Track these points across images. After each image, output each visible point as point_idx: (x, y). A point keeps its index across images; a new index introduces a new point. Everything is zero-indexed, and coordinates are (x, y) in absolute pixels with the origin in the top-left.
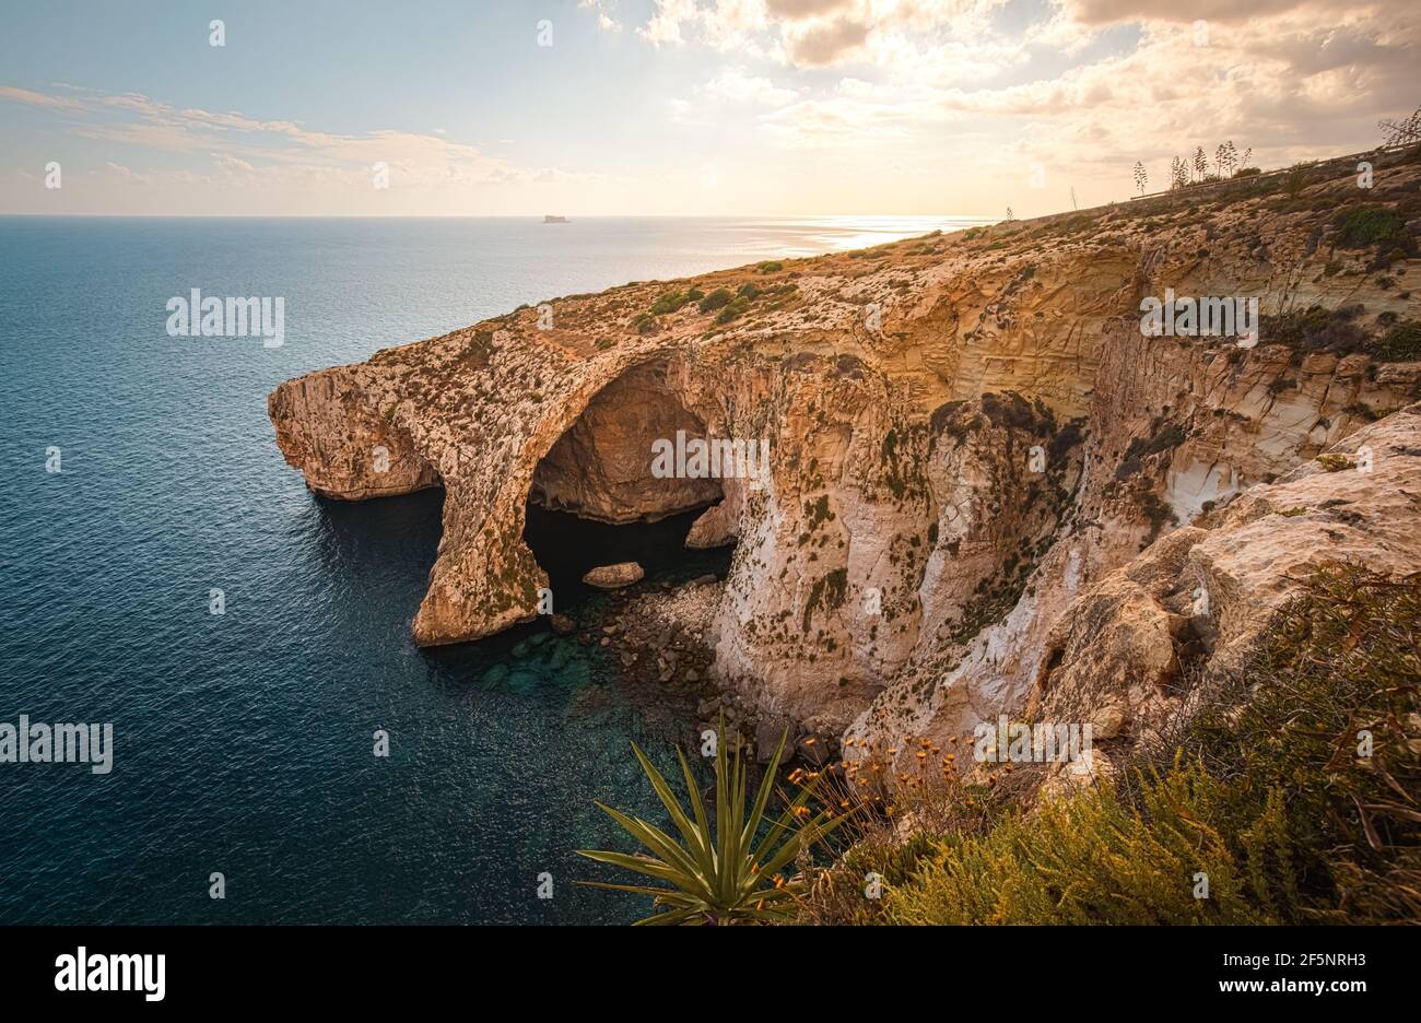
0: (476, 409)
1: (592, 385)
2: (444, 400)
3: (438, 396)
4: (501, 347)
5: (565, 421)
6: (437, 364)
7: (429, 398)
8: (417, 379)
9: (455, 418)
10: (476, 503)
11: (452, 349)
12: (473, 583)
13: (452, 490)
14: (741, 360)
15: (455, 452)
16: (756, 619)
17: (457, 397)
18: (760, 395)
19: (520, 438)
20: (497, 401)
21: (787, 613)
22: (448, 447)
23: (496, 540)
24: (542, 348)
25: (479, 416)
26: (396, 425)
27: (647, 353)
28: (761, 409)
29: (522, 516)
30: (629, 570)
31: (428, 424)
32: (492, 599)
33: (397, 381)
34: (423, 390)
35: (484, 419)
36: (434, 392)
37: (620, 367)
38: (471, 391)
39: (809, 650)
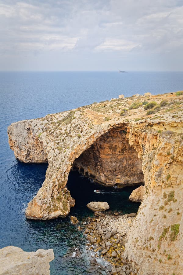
0: (63, 138)
1: (98, 134)
2: (55, 134)
3: (53, 132)
4: (76, 117)
5: (86, 146)
6: (56, 121)
7: (51, 132)
8: (49, 126)
9: (56, 140)
10: (54, 171)
11: (62, 116)
12: (46, 199)
13: (50, 165)
14: (147, 131)
15: (53, 152)
16: (139, 238)
17: (59, 133)
18: (153, 145)
19: (70, 150)
20: (69, 136)
21: (152, 238)
22: (52, 150)
23: (56, 186)
24: (87, 119)
25: (63, 140)
26: (40, 140)
27: (118, 124)
28: (153, 150)
29: (67, 178)
30: (104, 205)
31: (48, 141)
32: (52, 206)
33: (43, 126)
34: (50, 130)
35: (64, 142)
36: (53, 130)
37: (109, 128)
38: (63, 131)
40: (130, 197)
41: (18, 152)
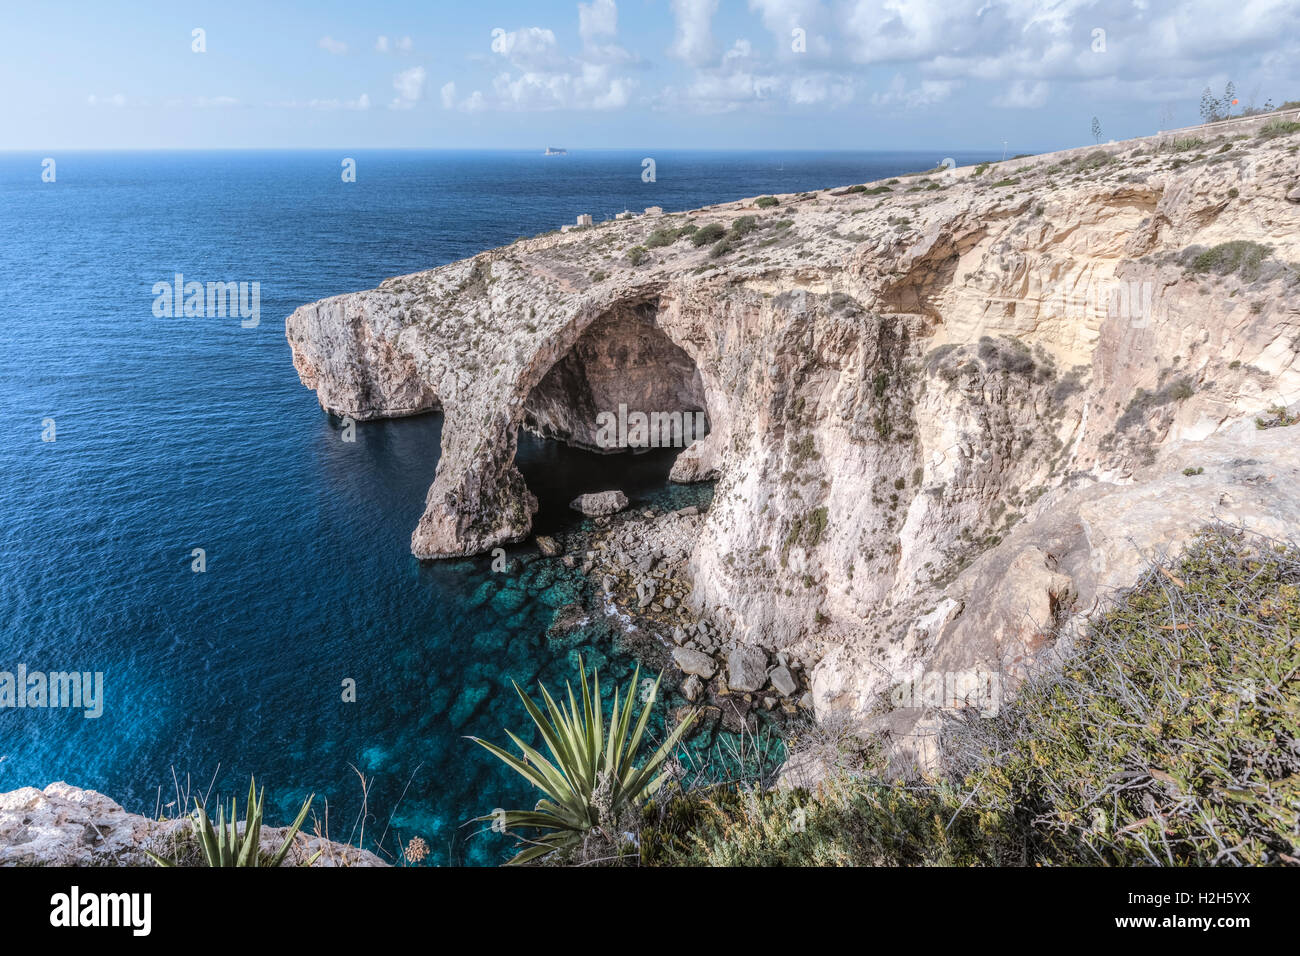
0: (474, 337)
1: (584, 317)
2: (443, 329)
3: (439, 324)
4: (499, 278)
5: (557, 352)
6: (439, 293)
7: (431, 325)
8: (420, 307)
9: (455, 345)
10: (472, 427)
11: (453, 278)
12: (467, 503)
13: (450, 415)
14: (732, 296)
15: (454, 378)
16: (735, 552)
17: (457, 326)
18: (750, 332)
19: (513, 366)
20: (494, 330)
21: (765, 548)
22: (447, 373)
23: (489, 464)
24: (537, 279)
25: (477, 344)
26: (400, 351)
27: (639, 287)
28: (749, 345)
29: (514, 441)
30: (611, 499)
31: (430, 351)
32: (485, 518)
33: (402, 308)
34: (425, 318)
35: (481, 347)
36: (436, 320)
37: (613, 300)
38: (469, 320)
39: (786, 585)
40: (672, 471)
41: (333, 391)
